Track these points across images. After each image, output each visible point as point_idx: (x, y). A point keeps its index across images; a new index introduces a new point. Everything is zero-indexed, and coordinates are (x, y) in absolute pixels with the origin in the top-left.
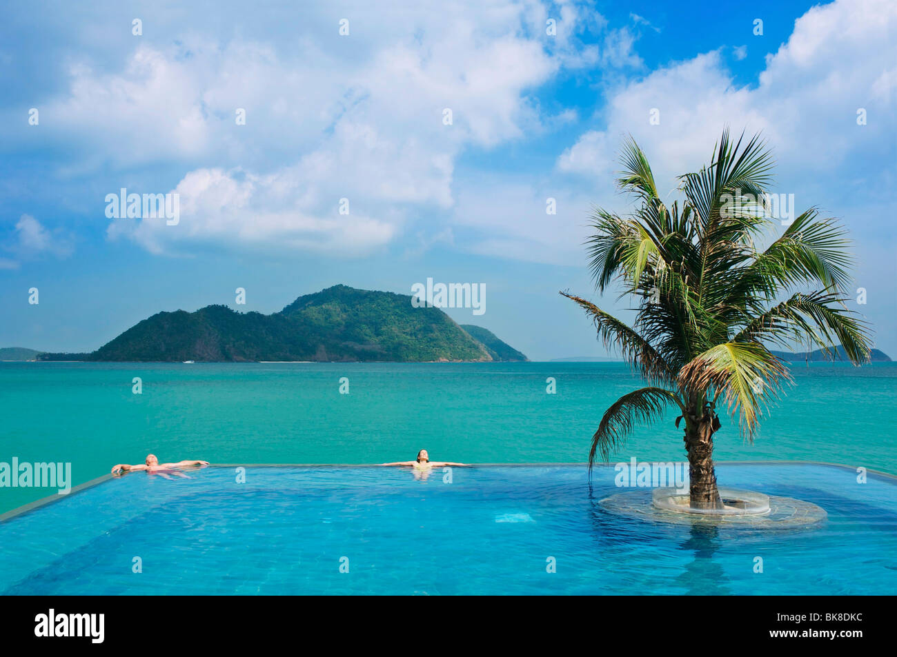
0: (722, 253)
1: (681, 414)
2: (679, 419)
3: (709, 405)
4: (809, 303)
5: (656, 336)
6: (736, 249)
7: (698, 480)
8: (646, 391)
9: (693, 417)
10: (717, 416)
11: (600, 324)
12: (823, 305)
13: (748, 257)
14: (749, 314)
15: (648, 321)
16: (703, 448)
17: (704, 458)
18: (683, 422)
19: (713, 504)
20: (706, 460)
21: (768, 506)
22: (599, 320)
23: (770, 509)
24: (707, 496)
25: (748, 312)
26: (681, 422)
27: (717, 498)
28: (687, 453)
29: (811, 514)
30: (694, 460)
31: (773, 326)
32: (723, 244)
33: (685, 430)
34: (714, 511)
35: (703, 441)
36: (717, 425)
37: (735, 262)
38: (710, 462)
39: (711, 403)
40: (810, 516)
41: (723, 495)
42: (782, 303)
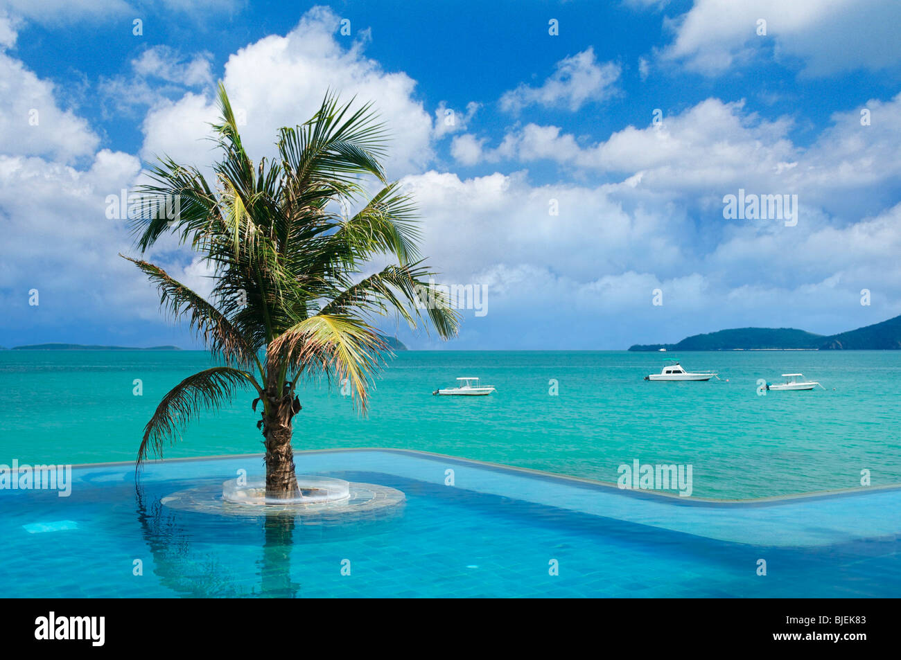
0: (308, 219)
1: (258, 396)
2: (255, 402)
3: (288, 385)
4: (400, 276)
5: (234, 308)
6: (323, 216)
7: (276, 469)
8: (212, 372)
9: (273, 398)
10: (297, 397)
11: (165, 294)
12: (415, 278)
13: (335, 225)
14: (334, 287)
15: (228, 291)
16: (282, 433)
17: (283, 444)
18: (260, 404)
19: (291, 493)
20: (286, 445)
21: (348, 492)
22: (164, 289)
23: (350, 496)
24: (286, 485)
25: (333, 284)
26: (258, 403)
27: (295, 487)
28: (264, 439)
29: (391, 497)
30: (271, 446)
31: (359, 299)
32: (309, 210)
33: (263, 413)
34: (292, 500)
35: (282, 425)
36: (297, 407)
37: (320, 230)
38: (289, 448)
39: (290, 383)
40: (391, 498)
41: (301, 484)
42: (374, 275)
